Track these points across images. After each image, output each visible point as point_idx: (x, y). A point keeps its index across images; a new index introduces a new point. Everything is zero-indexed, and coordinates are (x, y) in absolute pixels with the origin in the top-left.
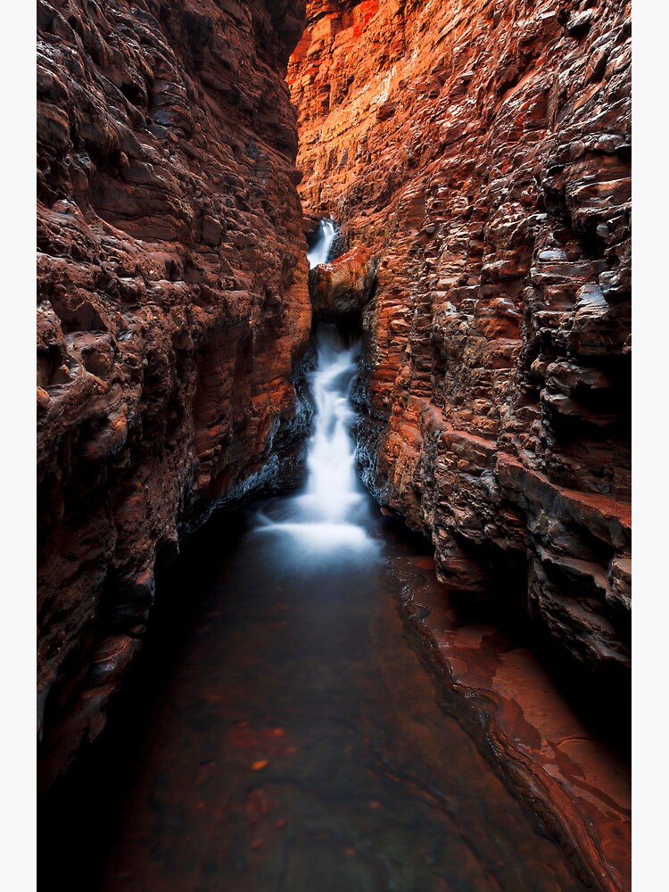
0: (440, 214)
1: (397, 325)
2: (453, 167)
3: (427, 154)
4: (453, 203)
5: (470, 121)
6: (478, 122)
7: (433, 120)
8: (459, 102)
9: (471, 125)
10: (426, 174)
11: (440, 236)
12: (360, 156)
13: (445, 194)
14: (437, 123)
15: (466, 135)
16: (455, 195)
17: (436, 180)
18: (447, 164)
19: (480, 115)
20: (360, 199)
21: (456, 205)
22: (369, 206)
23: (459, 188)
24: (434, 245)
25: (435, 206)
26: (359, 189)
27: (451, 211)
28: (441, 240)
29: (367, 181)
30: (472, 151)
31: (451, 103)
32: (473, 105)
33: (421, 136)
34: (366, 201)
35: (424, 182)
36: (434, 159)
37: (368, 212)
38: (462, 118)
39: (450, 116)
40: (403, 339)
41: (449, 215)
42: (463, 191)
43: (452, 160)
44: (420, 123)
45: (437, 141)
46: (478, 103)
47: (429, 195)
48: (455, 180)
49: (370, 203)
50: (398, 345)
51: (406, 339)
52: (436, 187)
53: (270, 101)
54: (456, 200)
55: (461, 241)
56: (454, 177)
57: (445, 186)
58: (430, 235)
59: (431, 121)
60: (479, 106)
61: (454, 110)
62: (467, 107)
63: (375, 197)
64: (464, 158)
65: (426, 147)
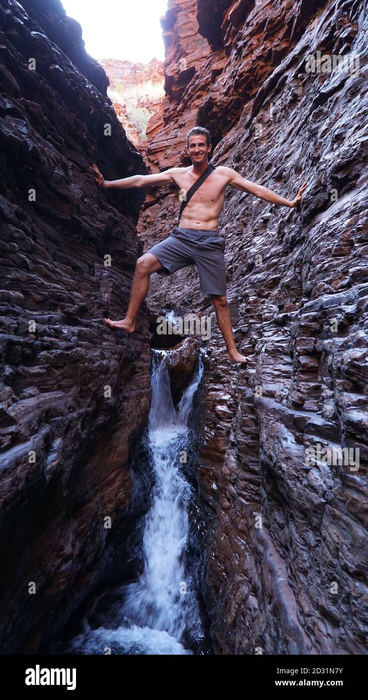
0: (252, 317)
1: (221, 411)
2: (260, 281)
3: (238, 272)
4: (263, 309)
5: (272, 247)
6: (280, 247)
7: (241, 248)
8: (261, 234)
9: (273, 250)
10: (237, 286)
11: (255, 337)
12: (191, 274)
13: (255, 301)
14: (245, 250)
15: (270, 257)
16: (263, 303)
17: (247, 291)
18: (255, 279)
19: (281, 242)
20: (191, 302)
21: (266, 311)
22: (197, 306)
23: (267, 297)
24: (249, 343)
25: (248, 311)
26: (189, 295)
27: (261, 315)
28: (255, 340)
29: (195, 290)
30: (276, 269)
31: (255, 235)
32: (274, 236)
33: (233, 259)
34: (195, 304)
35: (237, 291)
36: (243, 275)
37: (196, 310)
38: (266, 245)
39: (255, 244)
40: (226, 424)
41: (260, 318)
42: (270, 300)
43: (259, 276)
44: (231, 251)
45: (245, 262)
46: (279, 233)
47: (241, 301)
48: (263, 291)
49: (197, 305)
50: (223, 430)
51: (229, 425)
52: (247, 296)
53: (116, 233)
54: (265, 307)
55: (279, 347)
56: (262, 288)
57: (254, 296)
58: (245, 334)
59: (240, 250)
60: (280, 235)
61: (258, 240)
62: (269, 237)
63: (200, 301)
64: (269, 274)
65: (236, 267)
